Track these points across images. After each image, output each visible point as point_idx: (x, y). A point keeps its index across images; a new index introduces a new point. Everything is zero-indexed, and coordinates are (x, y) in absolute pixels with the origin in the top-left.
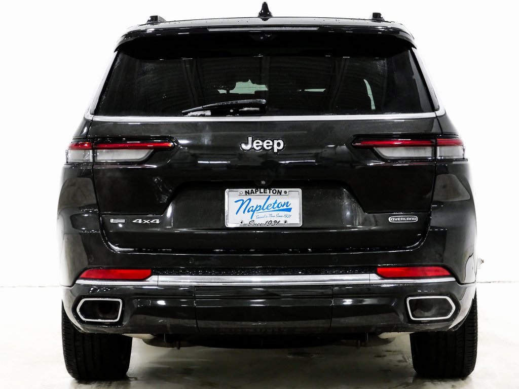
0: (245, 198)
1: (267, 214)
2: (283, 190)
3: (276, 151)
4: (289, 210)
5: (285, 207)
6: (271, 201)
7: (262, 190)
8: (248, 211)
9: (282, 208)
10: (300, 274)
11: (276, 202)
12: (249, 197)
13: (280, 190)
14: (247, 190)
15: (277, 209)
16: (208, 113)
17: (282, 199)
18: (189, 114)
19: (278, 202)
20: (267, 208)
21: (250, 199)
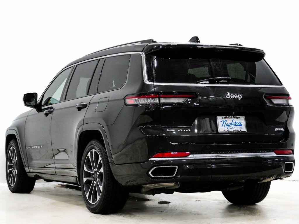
0: (224, 120)
1: (233, 127)
2: (238, 117)
3: (239, 99)
4: (241, 125)
5: (239, 124)
6: (234, 121)
7: (231, 117)
8: (226, 126)
9: (238, 124)
10: (249, 153)
11: (236, 122)
12: (225, 120)
13: (237, 116)
14: (225, 116)
15: (237, 125)
16: (208, 82)
17: (238, 121)
18: (200, 83)
19: (237, 122)
20: (233, 124)
21: (226, 121)
